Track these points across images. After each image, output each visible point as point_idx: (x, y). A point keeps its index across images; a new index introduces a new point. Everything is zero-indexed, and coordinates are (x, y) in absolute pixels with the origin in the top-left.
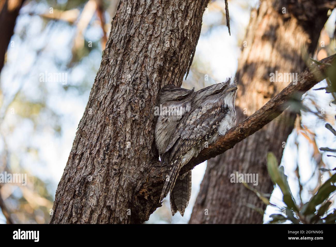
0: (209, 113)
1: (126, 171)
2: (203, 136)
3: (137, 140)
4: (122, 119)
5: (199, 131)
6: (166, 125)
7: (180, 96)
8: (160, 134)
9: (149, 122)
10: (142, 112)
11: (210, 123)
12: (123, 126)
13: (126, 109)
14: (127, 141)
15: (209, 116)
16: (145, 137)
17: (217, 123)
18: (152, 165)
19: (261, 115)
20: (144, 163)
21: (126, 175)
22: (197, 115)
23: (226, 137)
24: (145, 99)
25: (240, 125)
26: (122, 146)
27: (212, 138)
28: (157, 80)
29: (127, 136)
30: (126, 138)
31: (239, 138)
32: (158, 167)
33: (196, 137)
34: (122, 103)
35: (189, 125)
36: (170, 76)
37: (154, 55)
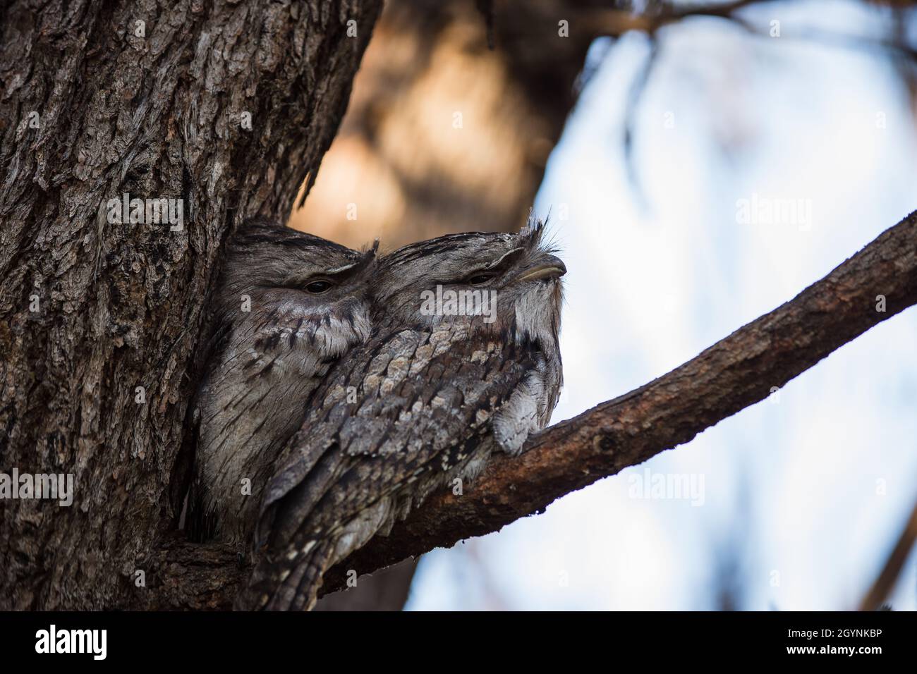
0: (463, 355)
1: (67, 567)
2: (434, 451)
3: (121, 437)
4: (71, 337)
5: (422, 426)
6: (263, 389)
7: (321, 270)
8: (233, 422)
9: (174, 363)
10: (154, 319)
11: (466, 397)
12: (71, 370)
13: (87, 296)
14: (85, 437)
15: (461, 366)
16: (154, 430)
17: (493, 400)
18: (167, 554)
19: (700, 384)
20: (139, 541)
21: (63, 588)
22: (413, 357)
23: (527, 465)
24: (171, 265)
25: (599, 419)
26: (62, 456)
27: (465, 465)
28: (223, 189)
29: (83, 414)
30: (79, 421)
31: (587, 472)
32: (193, 564)
33: (405, 450)
34: (72, 267)
35: (379, 396)
36: (269, 182)
37: (218, 80)
